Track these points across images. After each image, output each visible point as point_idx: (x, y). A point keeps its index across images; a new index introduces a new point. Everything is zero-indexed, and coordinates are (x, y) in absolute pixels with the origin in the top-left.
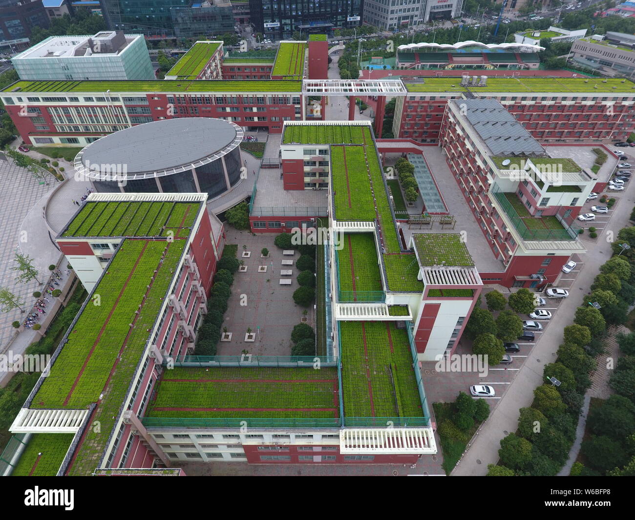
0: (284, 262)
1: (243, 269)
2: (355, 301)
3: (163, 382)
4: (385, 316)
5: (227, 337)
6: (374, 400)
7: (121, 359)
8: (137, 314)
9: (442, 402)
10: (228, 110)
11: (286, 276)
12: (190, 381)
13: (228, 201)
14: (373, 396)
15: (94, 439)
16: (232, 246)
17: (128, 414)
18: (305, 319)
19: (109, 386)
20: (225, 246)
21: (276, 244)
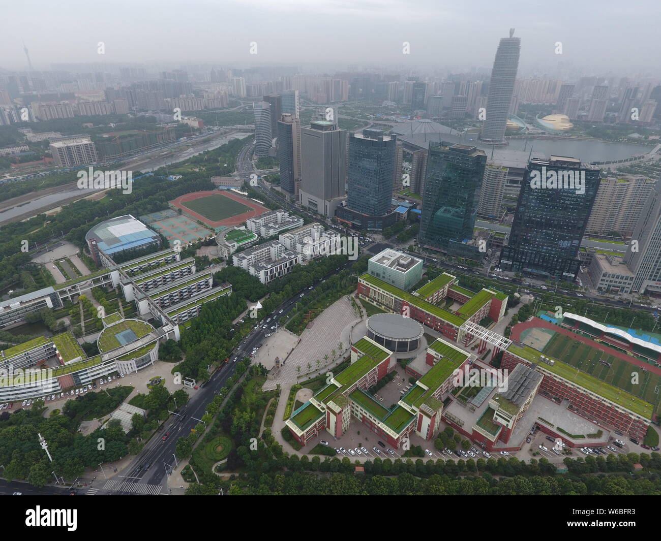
1: (393, 381)
2: (406, 403)
3: (356, 392)
10: (429, 319)
13: (403, 356)
16: (396, 372)
19: (347, 384)
21: (409, 379)
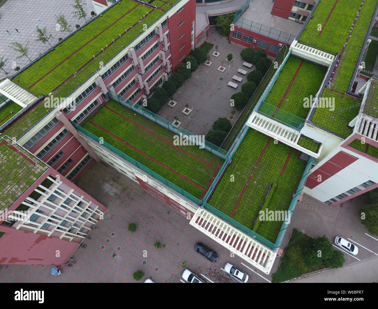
0: (240, 70)
1: (208, 63)
2: (273, 117)
3: (104, 108)
4: (292, 142)
5: (172, 103)
6: (241, 202)
7: (75, 76)
8: (102, 51)
9: (304, 232)
11: (236, 81)
12: (121, 116)
14: (242, 199)
15: (31, 118)
16: (210, 44)
17: (58, 113)
18: (231, 118)
19: (58, 89)
20: (205, 42)
21: (241, 54)
